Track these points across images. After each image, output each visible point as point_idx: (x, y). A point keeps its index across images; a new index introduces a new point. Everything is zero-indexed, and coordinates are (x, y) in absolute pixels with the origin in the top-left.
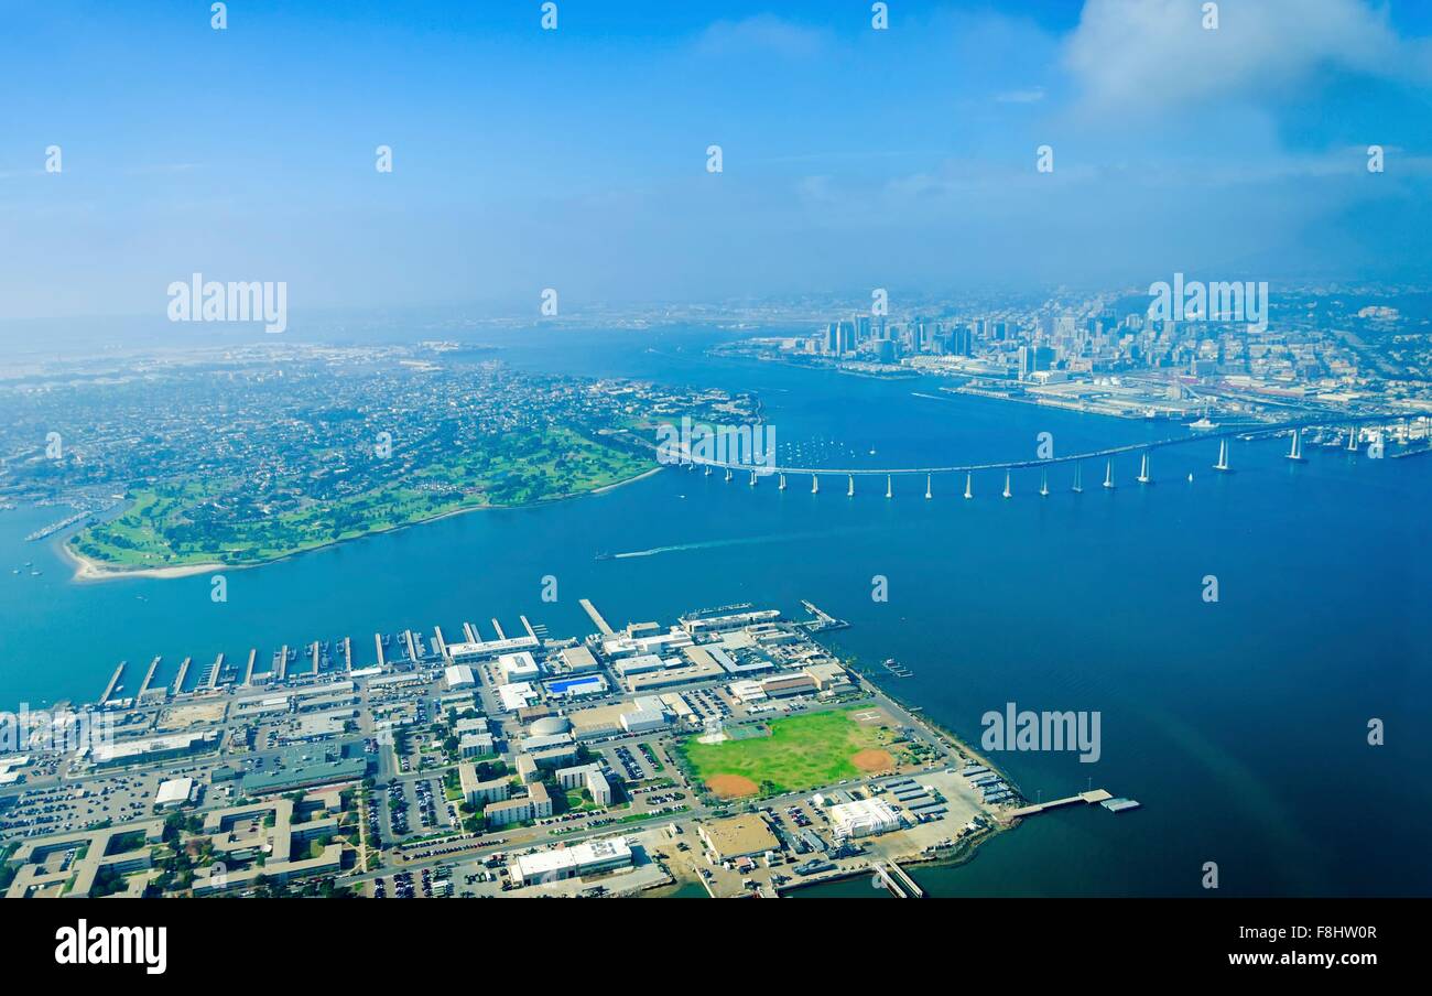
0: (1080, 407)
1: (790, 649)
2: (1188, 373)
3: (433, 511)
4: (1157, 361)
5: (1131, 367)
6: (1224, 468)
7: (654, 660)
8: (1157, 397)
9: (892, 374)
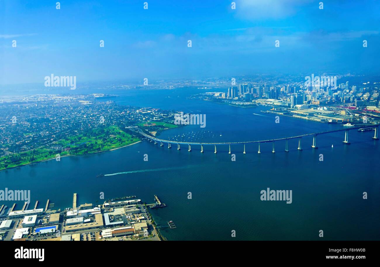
0: (306, 118)
1: (136, 215)
2: (354, 105)
3: (47, 157)
4: (344, 101)
5: (334, 103)
6: (347, 142)
7: (81, 219)
8: (338, 114)
9: (246, 105)
